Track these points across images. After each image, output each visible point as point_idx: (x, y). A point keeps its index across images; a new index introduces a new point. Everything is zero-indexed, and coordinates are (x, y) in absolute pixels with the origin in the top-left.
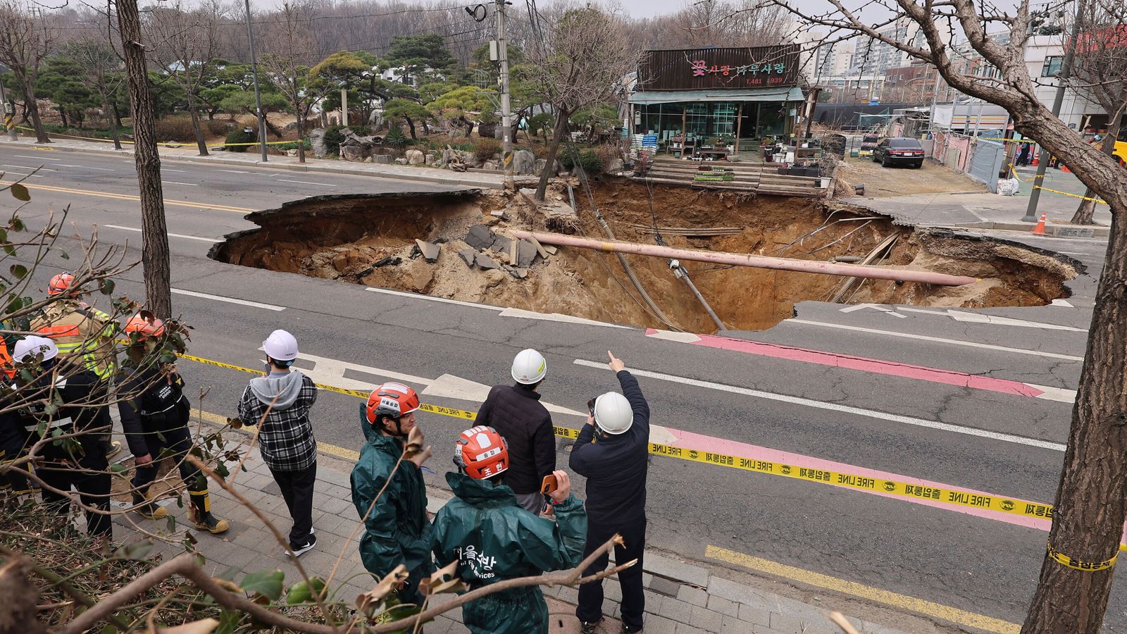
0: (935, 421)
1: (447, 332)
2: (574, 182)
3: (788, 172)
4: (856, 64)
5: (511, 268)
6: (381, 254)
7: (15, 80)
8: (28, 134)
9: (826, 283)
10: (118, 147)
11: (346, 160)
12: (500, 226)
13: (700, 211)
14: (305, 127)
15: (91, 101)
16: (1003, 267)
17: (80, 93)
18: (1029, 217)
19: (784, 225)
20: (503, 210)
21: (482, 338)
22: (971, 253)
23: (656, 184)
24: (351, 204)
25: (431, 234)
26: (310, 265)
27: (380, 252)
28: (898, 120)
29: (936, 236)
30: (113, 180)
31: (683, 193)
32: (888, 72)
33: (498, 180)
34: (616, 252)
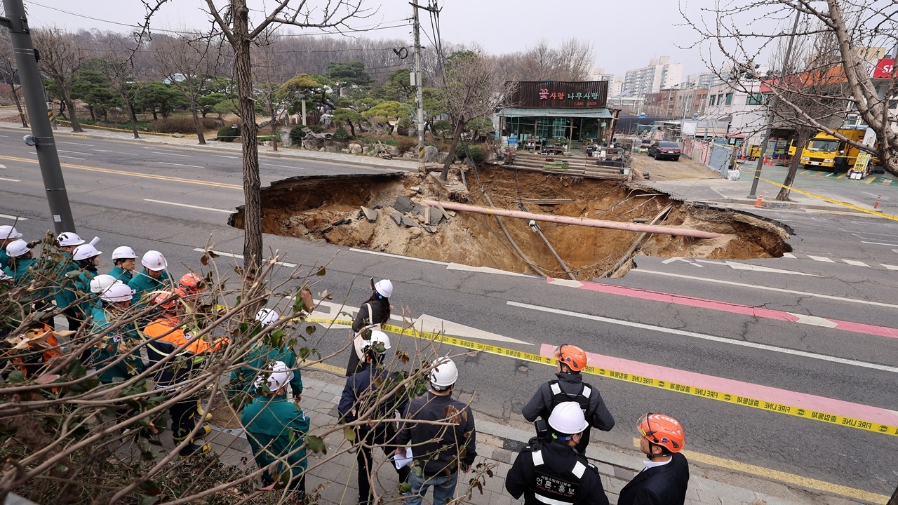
0: (743, 340)
1: (415, 282)
2: (465, 168)
3: (603, 163)
4: (625, 89)
5: (426, 226)
6: (337, 217)
7: (54, 85)
8: (65, 125)
9: (628, 236)
10: (137, 136)
11: (306, 149)
12: (417, 197)
13: (547, 188)
14: (276, 125)
15: (113, 102)
16: (738, 227)
17: (105, 96)
18: (752, 196)
19: (601, 198)
20: (419, 186)
21: (441, 287)
22: (719, 218)
23: (519, 170)
24: (316, 182)
25: (369, 202)
26: (289, 225)
27: (336, 215)
28: (659, 128)
29: (698, 207)
30: (138, 162)
31: (536, 176)
32: (647, 96)
33: (415, 166)
34: (495, 215)
